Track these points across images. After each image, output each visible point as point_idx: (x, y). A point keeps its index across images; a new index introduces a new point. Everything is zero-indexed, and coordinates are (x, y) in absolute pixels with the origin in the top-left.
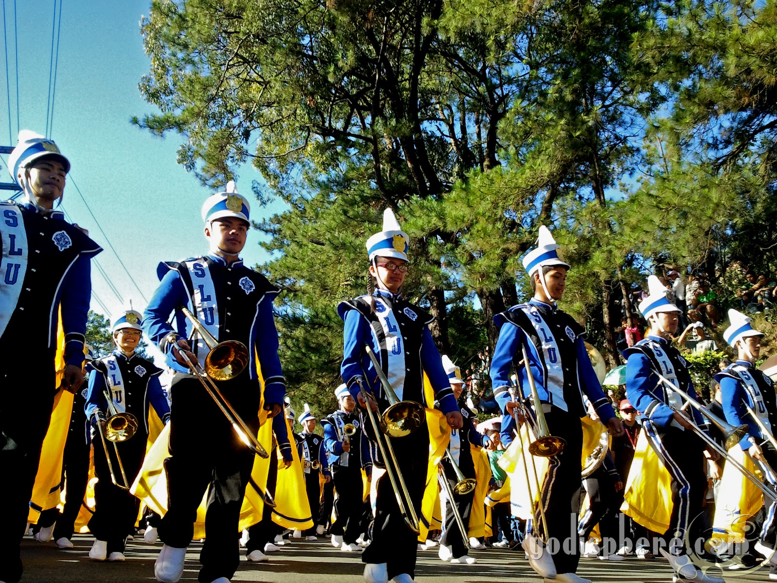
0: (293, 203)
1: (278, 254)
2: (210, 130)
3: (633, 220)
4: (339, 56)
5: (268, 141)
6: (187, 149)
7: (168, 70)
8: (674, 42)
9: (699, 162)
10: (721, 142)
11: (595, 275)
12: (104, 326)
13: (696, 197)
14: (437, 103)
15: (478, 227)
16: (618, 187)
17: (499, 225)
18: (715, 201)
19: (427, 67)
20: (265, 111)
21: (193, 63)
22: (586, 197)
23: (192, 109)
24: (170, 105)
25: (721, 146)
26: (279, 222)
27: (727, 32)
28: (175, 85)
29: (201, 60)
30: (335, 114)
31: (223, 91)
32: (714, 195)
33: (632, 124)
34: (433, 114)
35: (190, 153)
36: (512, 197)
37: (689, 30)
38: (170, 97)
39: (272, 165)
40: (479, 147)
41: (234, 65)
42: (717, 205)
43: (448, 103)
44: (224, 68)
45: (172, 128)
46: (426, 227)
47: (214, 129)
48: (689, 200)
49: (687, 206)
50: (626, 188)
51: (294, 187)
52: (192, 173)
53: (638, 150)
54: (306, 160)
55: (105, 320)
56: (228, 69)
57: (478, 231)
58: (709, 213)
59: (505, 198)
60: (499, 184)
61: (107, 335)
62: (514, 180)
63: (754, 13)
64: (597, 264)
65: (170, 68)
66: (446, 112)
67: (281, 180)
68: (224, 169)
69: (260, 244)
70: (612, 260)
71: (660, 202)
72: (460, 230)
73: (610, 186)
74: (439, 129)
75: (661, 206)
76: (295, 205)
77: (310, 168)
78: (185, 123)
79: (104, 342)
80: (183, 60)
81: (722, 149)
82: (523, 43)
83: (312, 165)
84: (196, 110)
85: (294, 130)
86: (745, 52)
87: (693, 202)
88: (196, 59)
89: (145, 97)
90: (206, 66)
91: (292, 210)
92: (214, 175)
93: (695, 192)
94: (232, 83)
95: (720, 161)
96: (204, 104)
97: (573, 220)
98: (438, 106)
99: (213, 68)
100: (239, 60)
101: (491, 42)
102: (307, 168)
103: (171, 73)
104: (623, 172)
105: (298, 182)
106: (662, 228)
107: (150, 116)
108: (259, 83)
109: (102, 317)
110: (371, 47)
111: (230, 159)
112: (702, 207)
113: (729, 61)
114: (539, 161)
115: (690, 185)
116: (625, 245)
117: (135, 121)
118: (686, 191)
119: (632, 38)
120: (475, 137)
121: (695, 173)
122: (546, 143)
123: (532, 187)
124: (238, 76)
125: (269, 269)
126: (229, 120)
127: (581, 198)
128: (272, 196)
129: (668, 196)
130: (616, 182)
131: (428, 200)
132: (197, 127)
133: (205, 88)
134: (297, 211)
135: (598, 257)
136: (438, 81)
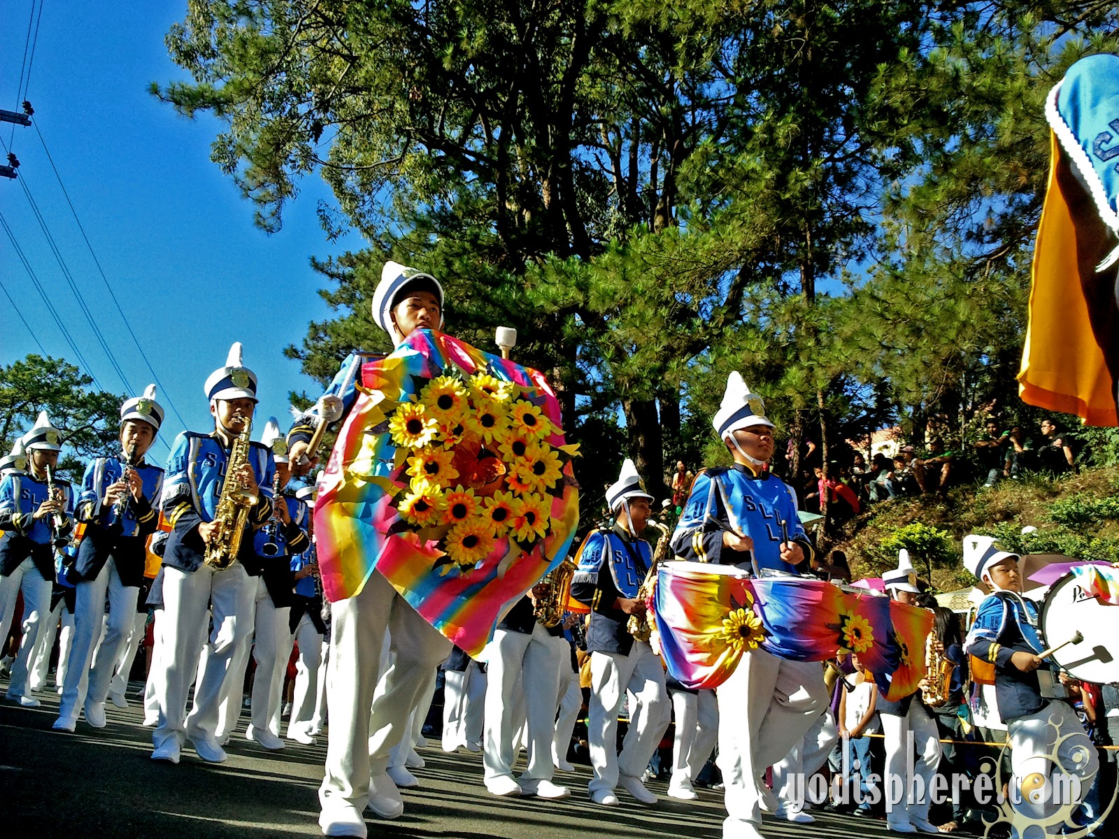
0: (375, 240)
1: (345, 311)
2: (263, 117)
3: (847, 330)
4: (464, 33)
5: (349, 143)
6: (227, 141)
7: (212, 21)
8: (934, 83)
9: (948, 260)
10: (988, 233)
11: (788, 400)
12: (78, 384)
13: (937, 310)
14: (599, 121)
15: (633, 310)
16: (840, 276)
17: (664, 311)
18: (962, 318)
19: (590, 68)
20: (349, 99)
21: (249, 14)
22: (793, 286)
23: (241, 83)
24: (210, 73)
25: (987, 238)
26: (352, 265)
27: (1008, 81)
28: (220, 43)
29: (262, 13)
30: (450, 117)
31: (289, 62)
32: (963, 310)
33: (867, 191)
34: (592, 136)
35: (231, 148)
36: (687, 274)
37: (957, 70)
38: (211, 61)
39: (350, 178)
40: (651, 194)
41: (309, 26)
42: (964, 324)
43: (617, 123)
44: (294, 28)
45: (209, 107)
46: (560, 300)
47: (269, 116)
48: (926, 312)
49: (922, 320)
50: (851, 279)
51: (379, 215)
52: (231, 176)
53: (873, 229)
54: (402, 180)
55: (80, 376)
56: (300, 31)
57: (633, 316)
58: (952, 334)
59: (675, 275)
60: (670, 253)
61: (80, 398)
62: (692, 251)
63: (1047, 60)
64: (791, 385)
65: (216, 18)
66: (611, 136)
67: (361, 203)
68: (279, 177)
69: (320, 292)
70: (812, 383)
71: (886, 309)
72: (608, 311)
73: (828, 275)
74: (598, 160)
75: (887, 315)
76: (378, 244)
77: (406, 191)
78: (229, 101)
79: (76, 406)
80: (236, 8)
81: (988, 242)
82: (731, 52)
83: (409, 186)
84: (246, 85)
85: (388, 133)
86: (1028, 114)
87: (932, 315)
88: (255, 10)
89: (174, 56)
90: (268, 22)
91: (372, 249)
92: (262, 185)
93: (936, 302)
94: (305, 51)
95: (978, 262)
96: (258, 78)
97: (766, 318)
98: (601, 126)
99: (278, 27)
100: (319, 19)
101: (681, 46)
102: (401, 190)
103: (216, 25)
104: (848, 257)
105: (385, 210)
106: (884, 347)
107: (177, 86)
108: (343, 56)
109: (76, 370)
110: (513, 27)
111: (290, 164)
112: (942, 325)
113: (1005, 125)
114: (730, 227)
115: (931, 292)
116: (833, 364)
117: (155, 90)
118: (925, 298)
119: (877, 71)
120: (648, 178)
121: (940, 275)
122: (743, 203)
123: (716, 263)
124: (313, 42)
125: (329, 331)
126: (293, 106)
127: (786, 286)
128: (345, 227)
129: (898, 302)
130: (839, 270)
131: (568, 263)
132: (245, 110)
133: (264, 54)
134: (379, 252)
135: (794, 374)
136: (604, 89)
